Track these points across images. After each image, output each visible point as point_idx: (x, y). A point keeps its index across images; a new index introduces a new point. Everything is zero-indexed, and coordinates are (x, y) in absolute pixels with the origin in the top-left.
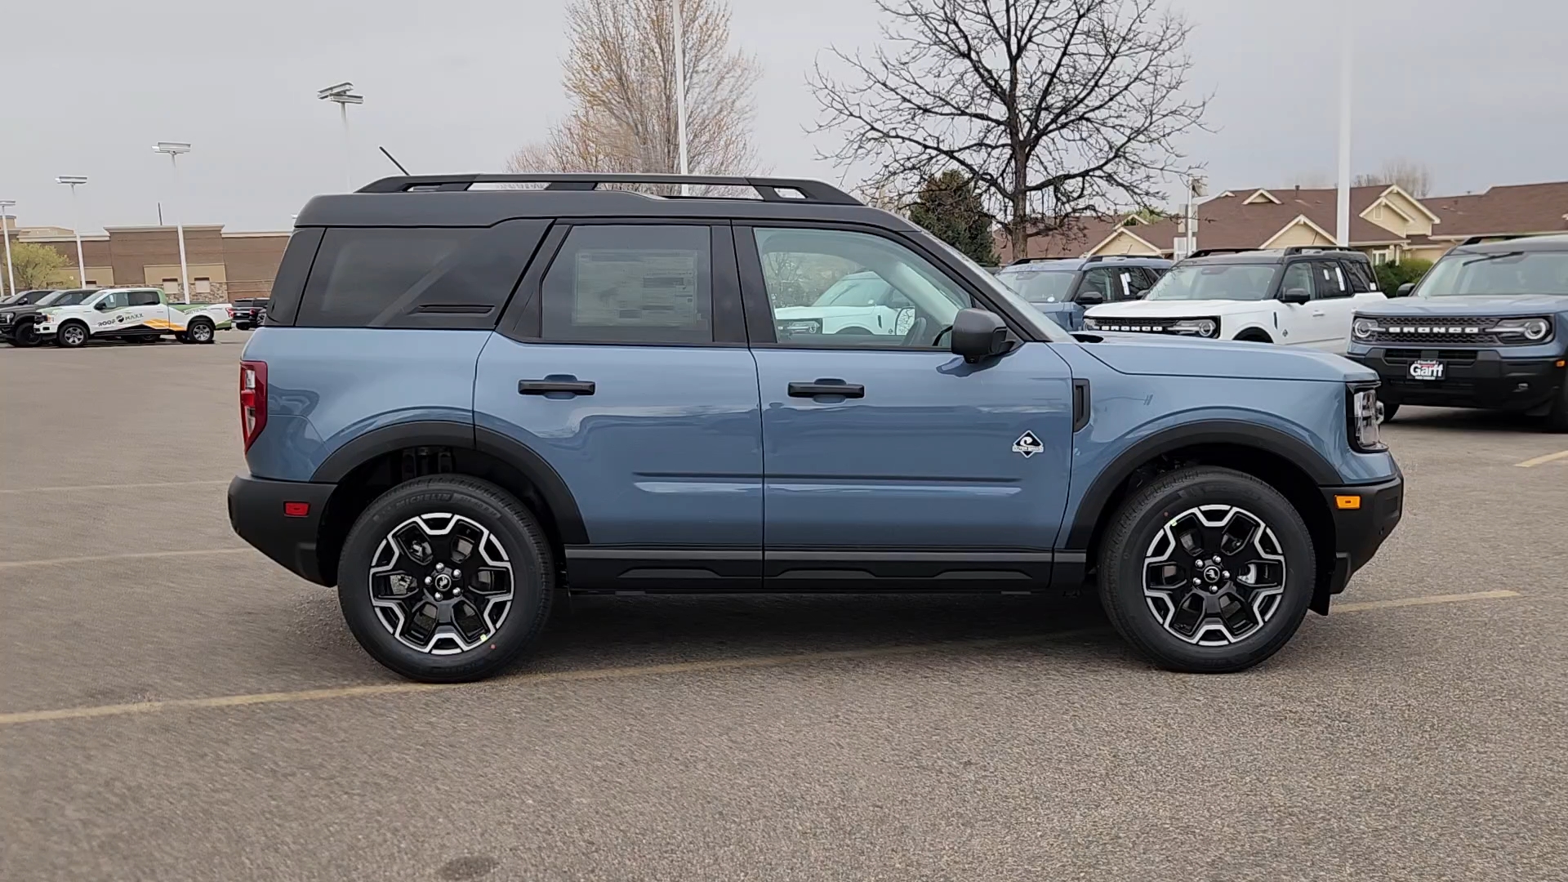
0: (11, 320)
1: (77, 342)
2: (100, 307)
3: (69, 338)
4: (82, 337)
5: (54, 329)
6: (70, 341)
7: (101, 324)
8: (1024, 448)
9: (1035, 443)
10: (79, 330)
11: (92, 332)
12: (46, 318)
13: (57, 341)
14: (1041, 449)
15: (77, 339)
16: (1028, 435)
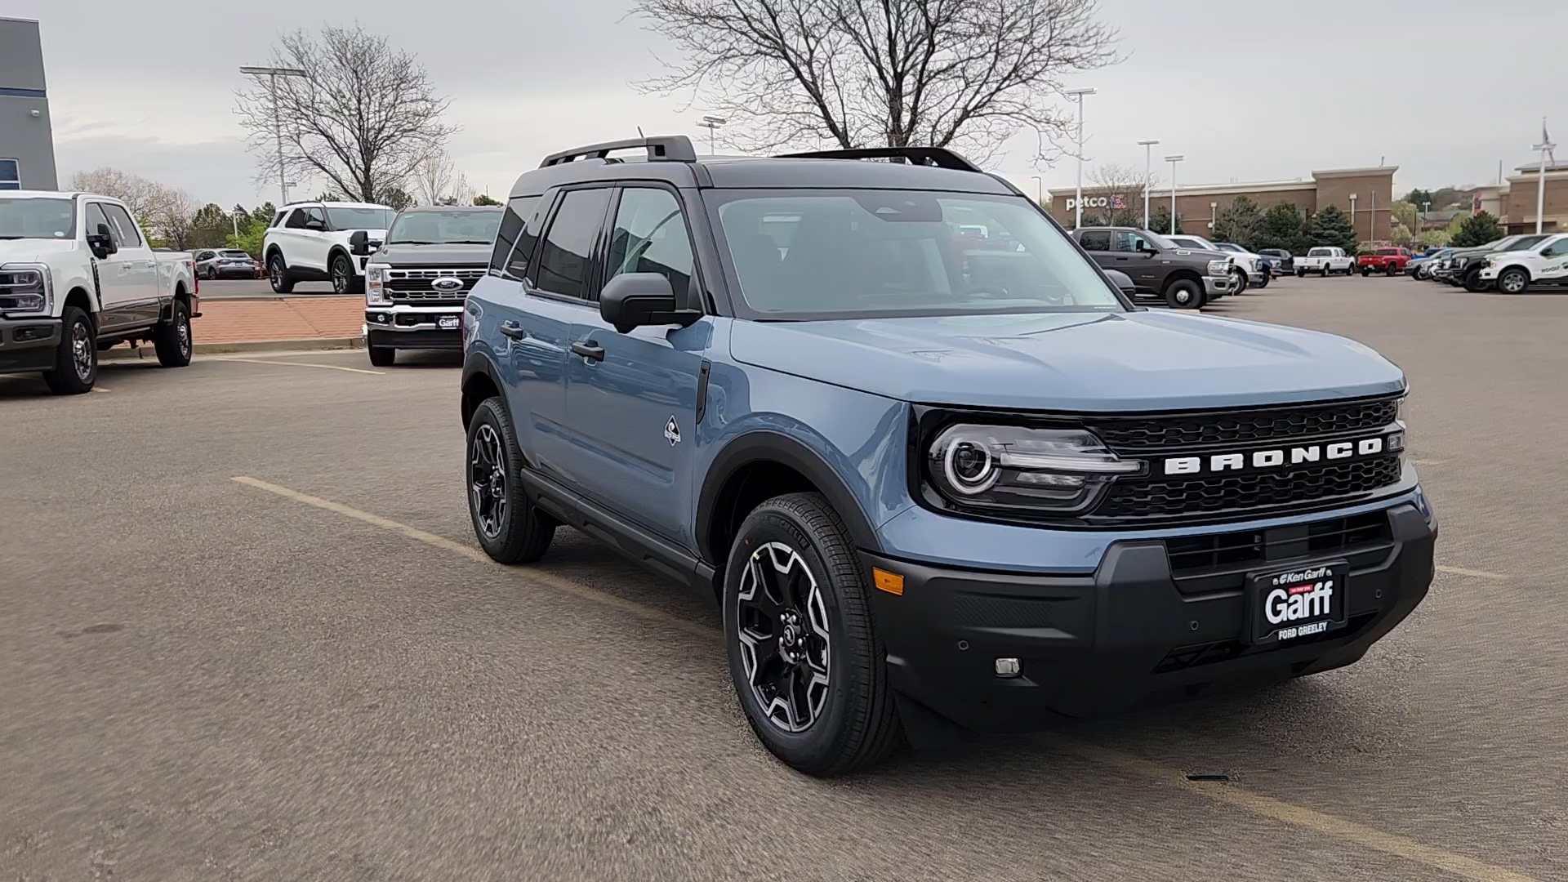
0: (1464, 265)
1: (1516, 288)
2: (1546, 253)
3: (1507, 285)
4: (1521, 284)
5: (1494, 275)
6: (1509, 287)
7: (1543, 271)
8: (669, 435)
9: (675, 431)
10: (1520, 277)
11: (1533, 278)
12: (1489, 264)
13: (1495, 287)
14: (678, 438)
15: (1514, 285)
16: (672, 421)
